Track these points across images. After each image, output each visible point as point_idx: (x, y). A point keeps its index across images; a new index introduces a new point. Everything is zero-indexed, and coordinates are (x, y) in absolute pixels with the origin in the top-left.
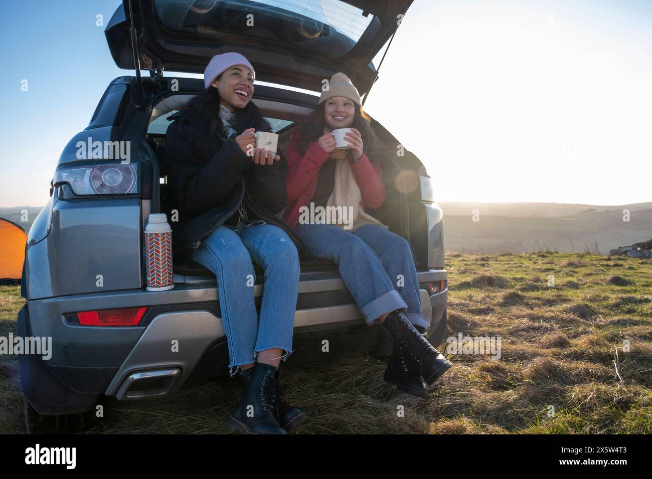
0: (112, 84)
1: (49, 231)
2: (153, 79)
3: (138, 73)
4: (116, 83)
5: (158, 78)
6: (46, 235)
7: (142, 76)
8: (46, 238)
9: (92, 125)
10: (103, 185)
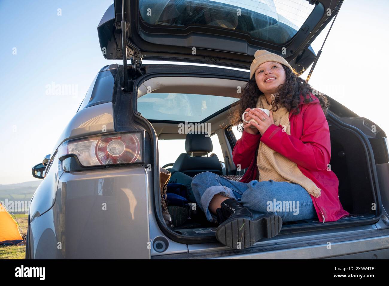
0: (102, 71)
1: (55, 201)
2: (134, 67)
3: (125, 62)
4: (104, 70)
5: (138, 65)
6: (51, 205)
7: (127, 64)
8: (52, 209)
9: (91, 103)
10: (108, 156)
